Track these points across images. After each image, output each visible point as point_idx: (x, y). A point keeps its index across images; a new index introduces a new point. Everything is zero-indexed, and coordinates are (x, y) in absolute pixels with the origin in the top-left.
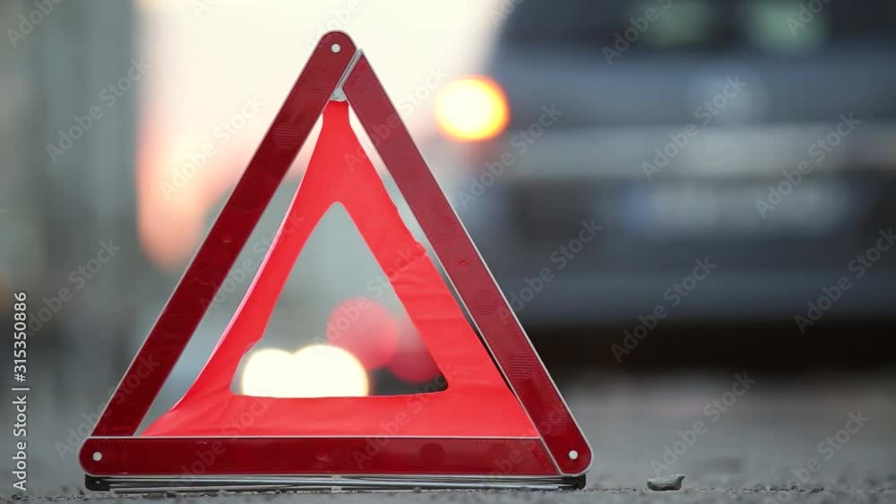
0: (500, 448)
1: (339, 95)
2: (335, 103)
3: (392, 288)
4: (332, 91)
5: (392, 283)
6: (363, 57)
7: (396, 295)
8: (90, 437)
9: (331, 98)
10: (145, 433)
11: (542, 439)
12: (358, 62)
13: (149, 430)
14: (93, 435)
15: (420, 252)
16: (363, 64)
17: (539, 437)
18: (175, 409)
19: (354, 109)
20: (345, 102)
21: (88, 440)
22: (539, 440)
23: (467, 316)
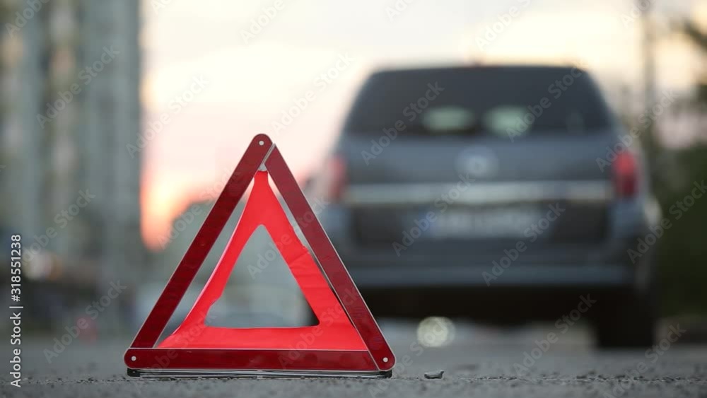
0: (346, 356)
1: (263, 168)
2: (260, 172)
3: (290, 270)
4: (259, 166)
5: (291, 268)
6: (276, 148)
7: (292, 274)
8: (130, 348)
9: (259, 169)
10: (158, 347)
11: (369, 351)
12: (273, 151)
13: (161, 345)
14: (132, 347)
15: (304, 251)
16: (276, 151)
17: (367, 350)
18: (175, 333)
19: (271, 175)
20: (266, 171)
21: (129, 350)
22: (367, 352)
23: (329, 285)
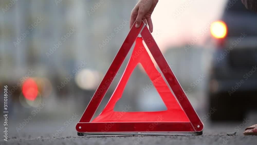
1: (140, 36)
4: (138, 35)
9: (138, 37)
10: (92, 122)
11: (191, 123)
13: (93, 121)
14: (80, 122)
17: (190, 122)
18: (100, 115)
19: (144, 40)
20: (141, 37)
22: (190, 123)
